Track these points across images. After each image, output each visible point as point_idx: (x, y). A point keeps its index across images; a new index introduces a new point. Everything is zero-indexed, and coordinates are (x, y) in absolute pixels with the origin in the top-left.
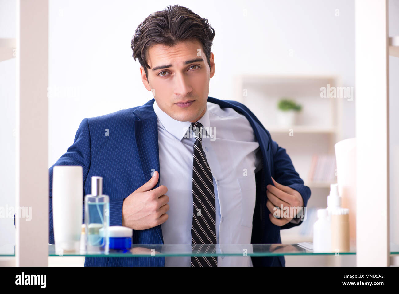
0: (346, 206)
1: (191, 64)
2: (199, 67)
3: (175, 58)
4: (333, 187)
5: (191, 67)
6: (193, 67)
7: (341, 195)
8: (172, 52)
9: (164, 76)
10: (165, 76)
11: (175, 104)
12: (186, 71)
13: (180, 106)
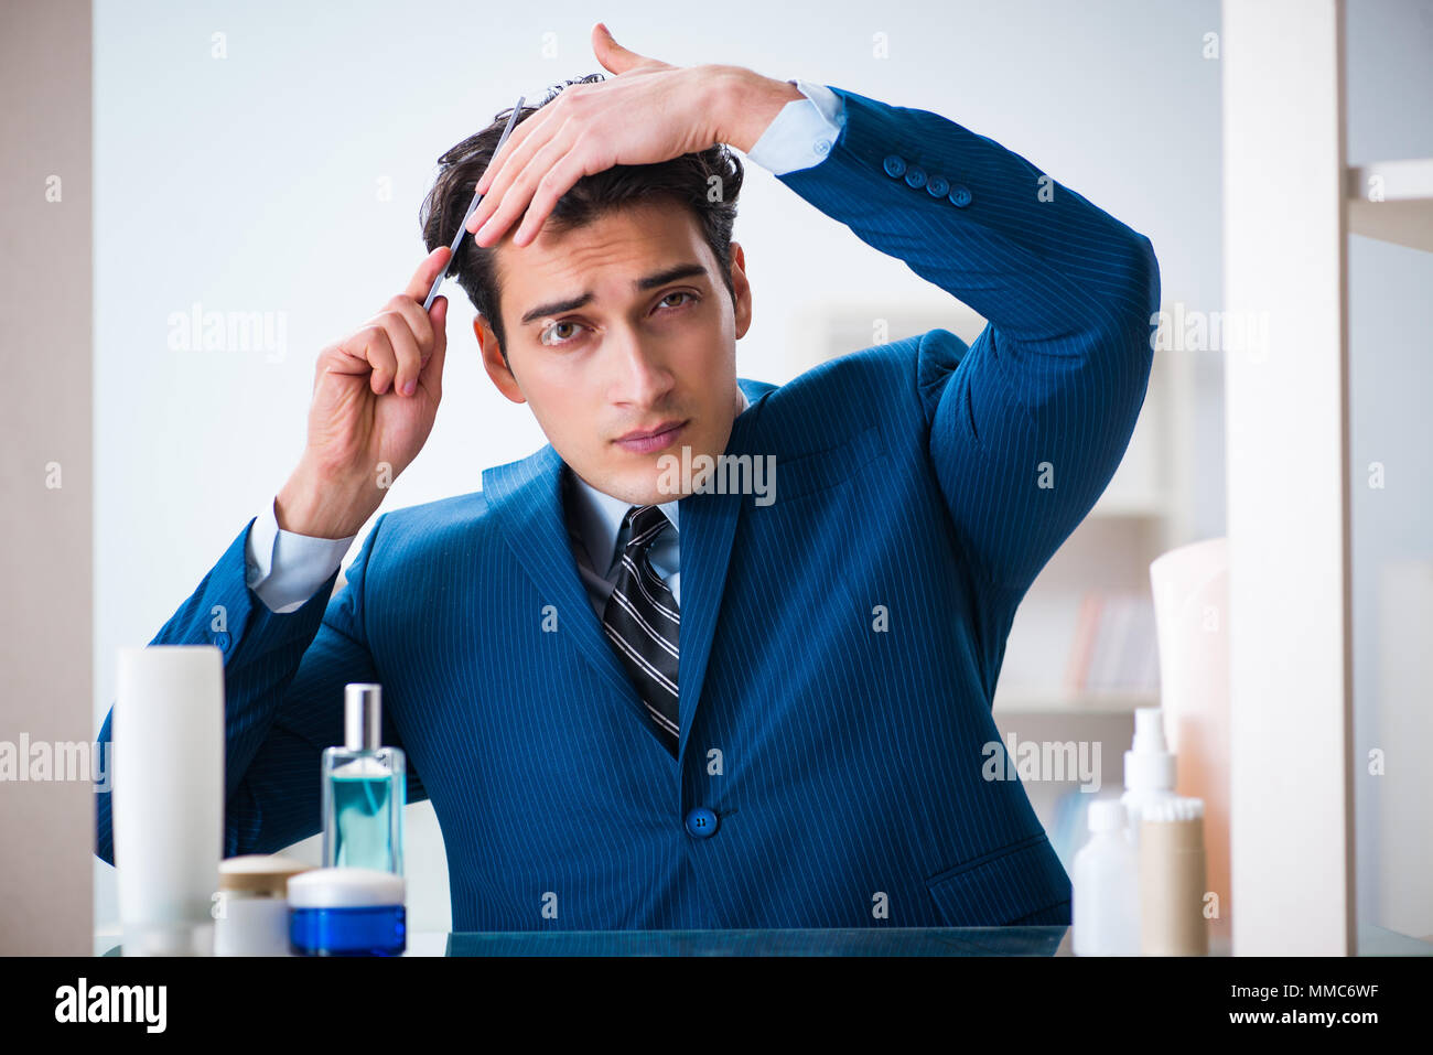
0: (1190, 792)
1: (662, 288)
2: (693, 298)
3: (599, 269)
4: (1144, 719)
5: (665, 300)
6: (673, 298)
7: (1174, 746)
8: (588, 248)
9: (565, 341)
10: (569, 339)
11: (613, 441)
12: (644, 315)
13: (635, 450)
